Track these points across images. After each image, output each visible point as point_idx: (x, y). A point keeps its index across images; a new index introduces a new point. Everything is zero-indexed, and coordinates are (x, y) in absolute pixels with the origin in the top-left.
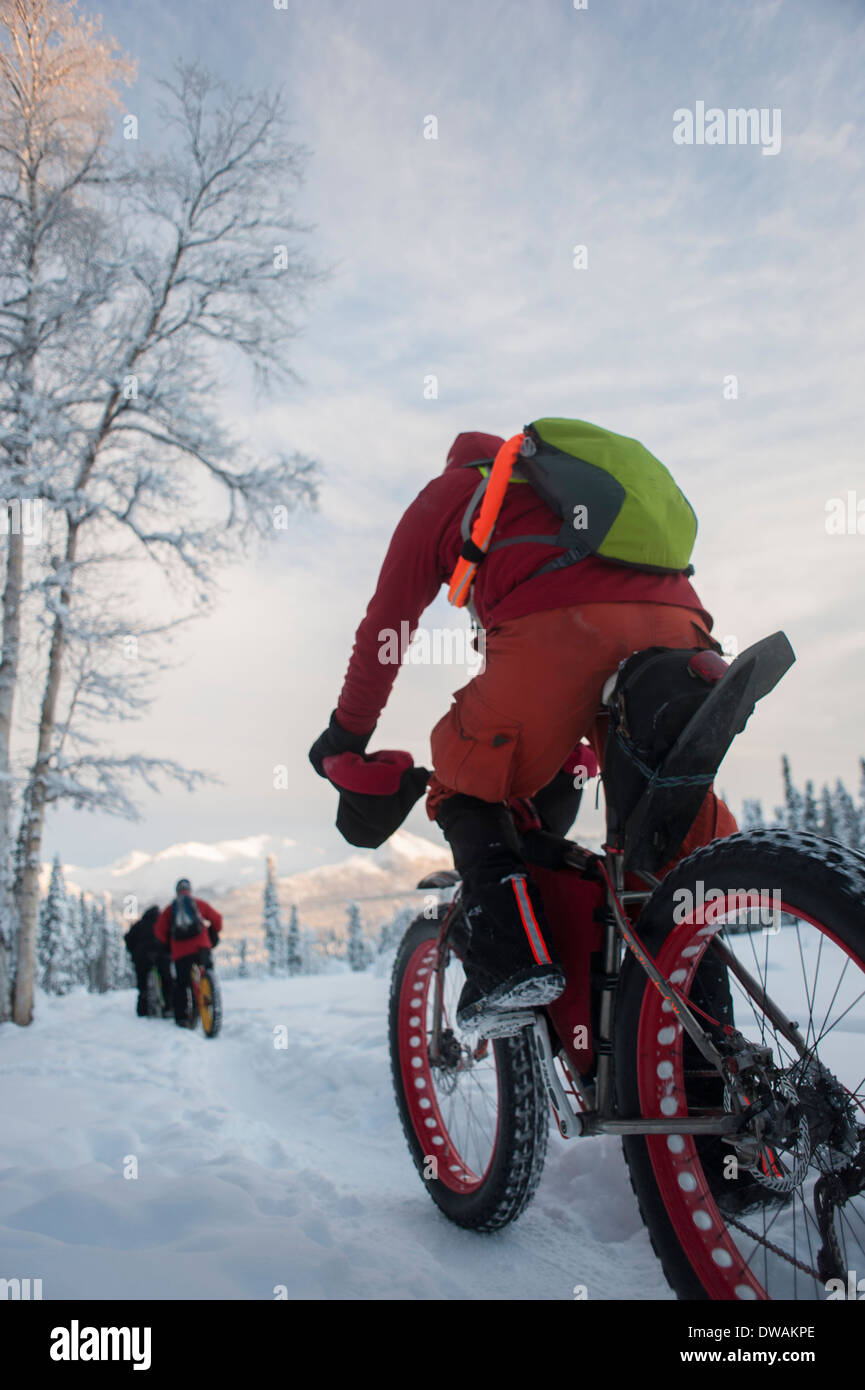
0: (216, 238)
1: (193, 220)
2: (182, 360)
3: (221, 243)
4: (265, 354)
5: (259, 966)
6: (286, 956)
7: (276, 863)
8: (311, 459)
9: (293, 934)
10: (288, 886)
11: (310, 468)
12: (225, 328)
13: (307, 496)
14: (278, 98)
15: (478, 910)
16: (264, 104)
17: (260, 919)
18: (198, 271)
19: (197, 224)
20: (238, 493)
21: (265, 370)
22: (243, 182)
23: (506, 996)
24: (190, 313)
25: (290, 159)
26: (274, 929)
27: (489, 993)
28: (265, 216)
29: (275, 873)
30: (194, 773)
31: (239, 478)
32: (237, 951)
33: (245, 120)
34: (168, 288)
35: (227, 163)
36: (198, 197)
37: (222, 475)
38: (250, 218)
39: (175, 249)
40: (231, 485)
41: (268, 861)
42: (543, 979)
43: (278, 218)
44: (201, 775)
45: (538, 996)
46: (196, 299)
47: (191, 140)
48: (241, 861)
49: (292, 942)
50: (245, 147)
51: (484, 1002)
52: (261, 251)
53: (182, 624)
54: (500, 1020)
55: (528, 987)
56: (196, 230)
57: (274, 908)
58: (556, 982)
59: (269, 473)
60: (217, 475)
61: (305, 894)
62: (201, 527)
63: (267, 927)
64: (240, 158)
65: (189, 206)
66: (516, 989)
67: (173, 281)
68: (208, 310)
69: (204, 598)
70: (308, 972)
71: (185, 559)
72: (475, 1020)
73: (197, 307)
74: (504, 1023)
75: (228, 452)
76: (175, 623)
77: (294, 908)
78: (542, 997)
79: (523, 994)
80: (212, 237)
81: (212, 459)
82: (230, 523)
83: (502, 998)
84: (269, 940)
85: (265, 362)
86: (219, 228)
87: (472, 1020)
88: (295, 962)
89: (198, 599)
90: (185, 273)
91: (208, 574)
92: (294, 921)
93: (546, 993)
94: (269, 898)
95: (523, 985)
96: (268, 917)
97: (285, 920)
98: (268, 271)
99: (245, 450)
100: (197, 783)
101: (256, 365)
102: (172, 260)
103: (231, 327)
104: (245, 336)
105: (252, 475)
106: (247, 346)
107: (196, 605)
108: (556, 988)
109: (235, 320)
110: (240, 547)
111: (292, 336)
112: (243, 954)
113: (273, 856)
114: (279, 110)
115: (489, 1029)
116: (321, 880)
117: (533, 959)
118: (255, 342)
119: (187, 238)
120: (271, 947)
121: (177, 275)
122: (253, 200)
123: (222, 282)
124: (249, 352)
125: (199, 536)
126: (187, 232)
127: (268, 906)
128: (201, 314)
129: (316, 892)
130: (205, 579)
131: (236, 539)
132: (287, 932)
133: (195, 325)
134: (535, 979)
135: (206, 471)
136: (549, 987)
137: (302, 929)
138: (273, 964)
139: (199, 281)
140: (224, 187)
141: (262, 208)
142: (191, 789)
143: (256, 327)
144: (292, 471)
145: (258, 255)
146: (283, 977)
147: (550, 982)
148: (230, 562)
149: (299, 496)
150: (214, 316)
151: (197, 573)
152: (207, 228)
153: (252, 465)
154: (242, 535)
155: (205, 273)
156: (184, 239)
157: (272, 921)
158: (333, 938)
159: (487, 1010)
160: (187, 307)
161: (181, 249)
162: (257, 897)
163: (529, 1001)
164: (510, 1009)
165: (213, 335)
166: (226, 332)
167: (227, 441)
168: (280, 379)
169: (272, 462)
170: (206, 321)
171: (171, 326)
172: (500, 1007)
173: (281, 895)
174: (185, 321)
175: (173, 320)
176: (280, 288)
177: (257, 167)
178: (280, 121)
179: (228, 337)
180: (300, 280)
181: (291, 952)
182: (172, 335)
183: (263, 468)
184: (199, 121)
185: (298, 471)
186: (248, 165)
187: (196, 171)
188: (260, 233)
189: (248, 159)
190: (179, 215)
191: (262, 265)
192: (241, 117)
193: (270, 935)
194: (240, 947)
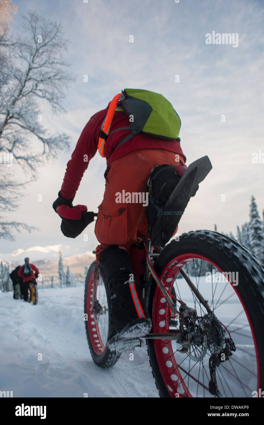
0: (41, 67)
1: (34, 60)
2: (30, 104)
3: (43, 68)
4: (55, 103)
5: (57, 284)
6: (65, 281)
7: (62, 253)
8: (68, 135)
9: (68, 275)
10: (67, 260)
11: (67, 138)
12: (43, 94)
13: (67, 146)
14: (60, 25)
15: (115, 296)
16: (55, 26)
17: (57, 270)
18: (35, 77)
19: (35, 62)
20: (46, 144)
21: (55, 107)
22: (49, 49)
23: (126, 333)
24: (32, 89)
25: (64, 44)
26: (62, 273)
27: (119, 331)
28: (56, 61)
29: (62, 256)
30: (31, 227)
31: (47, 140)
32: (51, 280)
33: (50, 31)
34: (26, 81)
35: (44, 44)
36: (35, 54)
37: (42, 139)
38: (51, 61)
39: (27, 69)
40: (44, 142)
41: (60, 252)
42: (142, 324)
43: (60, 61)
44: (34, 228)
45: (140, 332)
46: (34, 85)
47: (33, 36)
48: (53, 252)
49: (67, 277)
50: (50, 40)
51: (118, 336)
52: (55, 71)
53: (29, 183)
54: (125, 344)
55: (135, 328)
56: (34, 64)
57: (62, 267)
58: (147, 326)
59: (55, 139)
60: (40, 139)
61: (72, 263)
62: (34, 155)
63: (59, 272)
64: (48, 42)
65: (32, 57)
66: (130, 329)
67: (27, 79)
68: (38, 88)
69: (34, 176)
70: (72, 287)
71: (28, 164)
72: (114, 344)
73: (35, 87)
74: (126, 345)
75: (43, 132)
76: (26, 183)
77: (68, 267)
78: (142, 333)
79: (133, 331)
80: (40, 66)
81: (39, 134)
82: (44, 153)
83: (125, 334)
84: (60, 277)
85: (55, 105)
86: (42, 63)
87: (113, 344)
88: (68, 283)
89: (32, 176)
90: (31, 77)
91: (35, 169)
92: (68, 271)
93: (143, 330)
94: (60, 264)
95: (133, 327)
96: (60, 269)
97: (65, 270)
98: (58, 77)
99: (48, 132)
100: (32, 230)
101: (53, 106)
102: (27, 73)
103: (45, 94)
104: (49, 97)
105: (50, 139)
106: (50, 100)
107: (31, 178)
108: (147, 328)
109: (46, 92)
110: (46, 161)
111: (63, 98)
112: (52, 281)
113: (62, 251)
114: (60, 29)
115: (121, 348)
116: (78, 259)
117: (138, 316)
118: (53, 99)
119: (32, 66)
120: (61, 279)
121: (29, 77)
122: (52, 55)
123: (42, 81)
124: (50, 102)
125: (33, 157)
126: (31, 64)
127: (60, 266)
128: (36, 89)
129: (76, 262)
130: (35, 170)
131: (45, 158)
132: (66, 274)
133: (34, 93)
134: (138, 325)
135: (36, 137)
136: (144, 328)
137: (70, 273)
138: (61, 284)
139: (35, 80)
140: (43, 51)
141: (55, 58)
142: (30, 232)
143: (52, 94)
144: (62, 138)
145: (54, 72)
146: (64, 288)
147: (145, 326)
148: (43, 165)
149: (64, 146)
150: (40, 90)
151: (32, 168)
152: (38, 63)
153: (50, 137)
154: (47, 157)
155: (37, 77)
156: (31, 66)
157: (61, 271)
158: (80, 276)
159: (119, 339)
160: (32, 87)
161: (30, 69)
162: (57, 263)
163: (136, 335)
164: (129, 339)
165: (39, 96)
166: (44, 95)
167: (43, 129)
168: (59, 110)
169: (57, 135)
170: (38, 92)
171: (27, 93)
172: (125, 338)
173: (64, 263)
174: (31, 91)
175: (27, 91)
176: (60, 83)
177: (54, 45)
178: (60, 32)
179: (44, 97)
180: (66, 81)
181: (67, 280)
182: (27, 96)
183: (53, 137)
184: (35, 30)
185: (64, 138)
186: (51, 45)
187: (34, 46)
188: (54, 65)
189: (51, 43)
190: (29, 59)
191: (55, 76)
192: (49, 30)
193: (60, 275)
194: (51, 278)
